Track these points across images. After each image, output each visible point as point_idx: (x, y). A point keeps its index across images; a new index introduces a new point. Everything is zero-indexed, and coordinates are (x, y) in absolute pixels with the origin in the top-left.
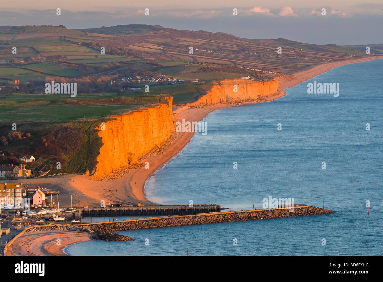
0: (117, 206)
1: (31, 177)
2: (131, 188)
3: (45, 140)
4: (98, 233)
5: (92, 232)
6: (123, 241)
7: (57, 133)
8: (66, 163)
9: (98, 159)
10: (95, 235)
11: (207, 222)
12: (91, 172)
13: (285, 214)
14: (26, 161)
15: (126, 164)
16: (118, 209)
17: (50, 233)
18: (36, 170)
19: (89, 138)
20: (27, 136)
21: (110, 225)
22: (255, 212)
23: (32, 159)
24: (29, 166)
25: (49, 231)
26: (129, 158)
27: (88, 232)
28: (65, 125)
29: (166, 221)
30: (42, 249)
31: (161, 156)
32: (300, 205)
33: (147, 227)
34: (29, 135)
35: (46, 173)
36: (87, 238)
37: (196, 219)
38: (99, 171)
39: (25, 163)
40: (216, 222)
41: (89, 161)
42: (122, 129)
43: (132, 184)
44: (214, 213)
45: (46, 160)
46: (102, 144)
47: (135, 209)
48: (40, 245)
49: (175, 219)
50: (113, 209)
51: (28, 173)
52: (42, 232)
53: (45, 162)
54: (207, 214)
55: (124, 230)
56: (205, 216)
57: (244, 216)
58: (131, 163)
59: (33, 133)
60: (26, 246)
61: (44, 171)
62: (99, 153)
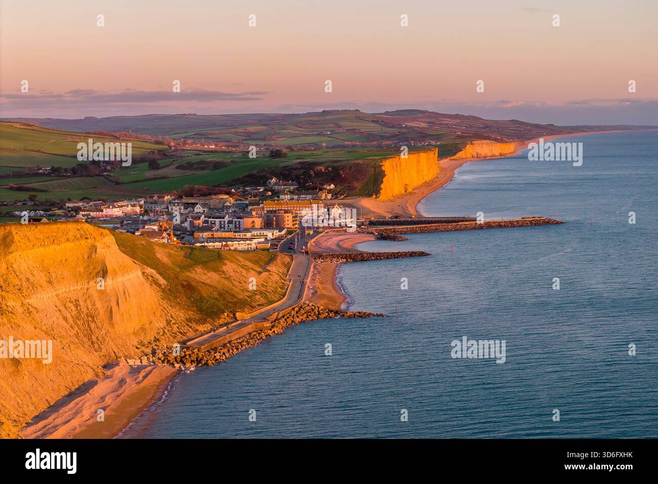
0: (397, 217)
1: (331, 199)
2: (407, 207)
3: (342, 172)
4: (382, 234)
5: (377, 234)
6: (401, 241)
7: (350, 168)
8: (358, 189)
9: (382, 186)
10: (379, 237)
11: (466, 229)
12: (376, 195)
13: (527, 223)
14: (328, 188)
15: (403, 192)
16: (397, 220)
17: (344, 235)
18: (335, 194)
19: (375, 171)
20: (328, 170)
21: (390, 230)
22: (504, 222)
23: (332, 186)
24: (330, 191)
25: (343, 233)
26: (405, 188)
27: (374, 234)
28: (357, 162)
29: (435, 227)
30: (338, 245)
31: (429, 188)
32: (538, 217)
33: (420, 232)
34: (330, 169)
35: (342, 197)
36: (373, 239)
37: (458, 226)
38: (383, 195)
39: (327, 190)
40: (474, 228)
41: (375, 188)
42: (400, 166)
43: (408, 205)
44: (472, 222)
45: (342, 187)
46: (385, 176)
47: (410, 219)
48: (336, 242)
49: (441, 226)
50: (394, 220)
51: (329, 196)
52: (337, 233)
53: (342, 189)
54: (467, 223)
55: (402, 234)
56: (465, 225)
57: (495, 224)
58: (407, 192)
59: (333, 168)
60: (326, 242)
61: (341, 195)
62: (382, 182)
